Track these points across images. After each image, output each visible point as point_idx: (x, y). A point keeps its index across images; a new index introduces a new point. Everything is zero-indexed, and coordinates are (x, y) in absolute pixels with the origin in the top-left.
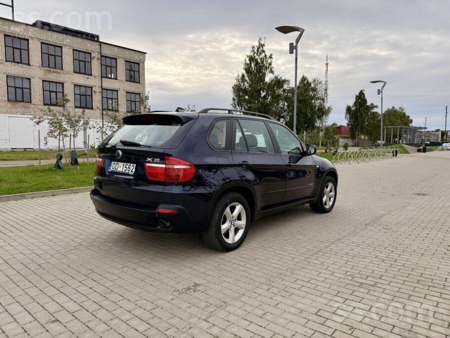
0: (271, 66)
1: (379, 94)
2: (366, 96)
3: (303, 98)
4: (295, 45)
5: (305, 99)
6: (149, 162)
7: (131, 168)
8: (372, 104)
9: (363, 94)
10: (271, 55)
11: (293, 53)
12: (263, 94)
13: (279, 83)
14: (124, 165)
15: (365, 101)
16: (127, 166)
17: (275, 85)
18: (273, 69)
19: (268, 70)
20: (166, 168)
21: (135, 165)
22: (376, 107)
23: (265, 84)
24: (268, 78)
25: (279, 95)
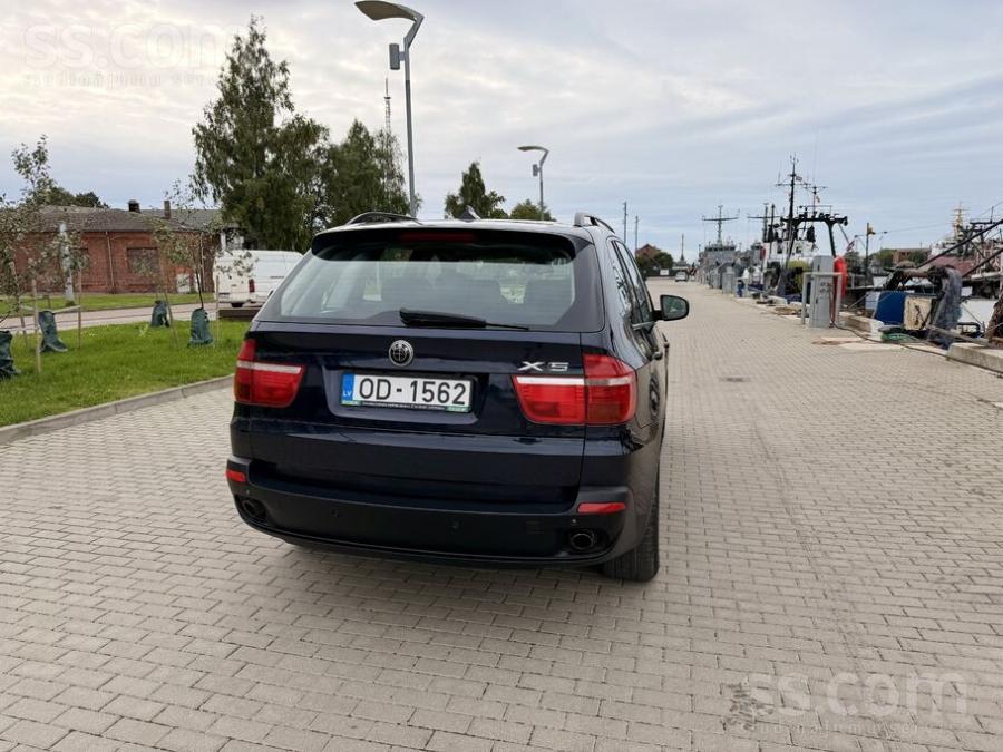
0: (285, 91)
1: (535, 174)
2: (484, 178)
3: (362, 173)
4: (402, 49)
5: (366, 175)
6: (528, 373)
7: (454, 393)
8: (492, 194)
9: (478, 171)
10: (284, 64)
11: (398, 68)
12: (270, 157)
13: (308, 132)
14: (414, 384)
15: (482, 187)
16: (435, 389)
17: (298, 136)
18: (291, 99)
19: (280, 99)
20: (585, 388)
21: (467, 384)
22: (501, 199)
23: (273, 132)
24: (281, 119)
25: (310, 164)
